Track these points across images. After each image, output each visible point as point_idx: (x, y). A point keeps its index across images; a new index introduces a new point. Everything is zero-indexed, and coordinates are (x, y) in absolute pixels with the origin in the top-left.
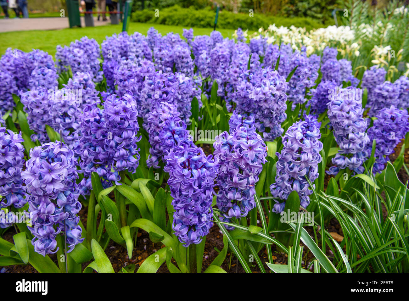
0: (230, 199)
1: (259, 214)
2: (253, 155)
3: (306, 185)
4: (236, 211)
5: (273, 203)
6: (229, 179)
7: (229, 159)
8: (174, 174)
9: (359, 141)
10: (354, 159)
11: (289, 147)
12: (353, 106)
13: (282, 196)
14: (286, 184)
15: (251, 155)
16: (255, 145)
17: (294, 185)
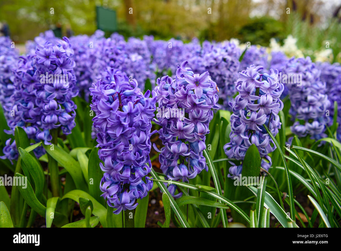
0: (175, 152)
1: (212, 179)
2: (200, 92)
3: (267, 139)
4: (182, 169)
5: (229, 166)
6: (172, 126)
7: (173, 102)
8: (98, 107)
9: (319, 104)
10: (316, 124)
11: (244, 89)
12: (310, 66)
13: (240, 154)
14: (243, 136)
15: (198, 91)
16: (202, 78)
17: (253, 138)
